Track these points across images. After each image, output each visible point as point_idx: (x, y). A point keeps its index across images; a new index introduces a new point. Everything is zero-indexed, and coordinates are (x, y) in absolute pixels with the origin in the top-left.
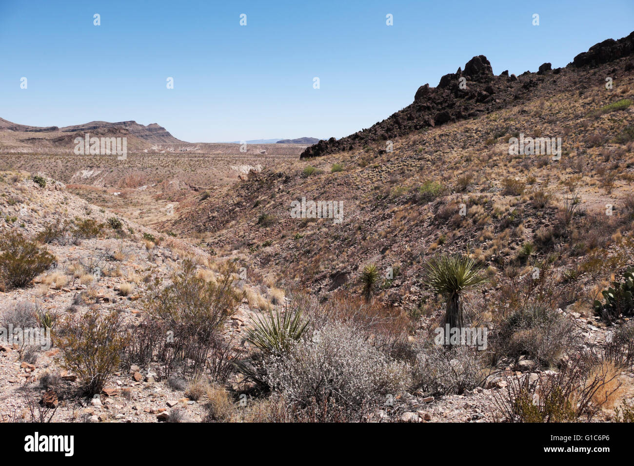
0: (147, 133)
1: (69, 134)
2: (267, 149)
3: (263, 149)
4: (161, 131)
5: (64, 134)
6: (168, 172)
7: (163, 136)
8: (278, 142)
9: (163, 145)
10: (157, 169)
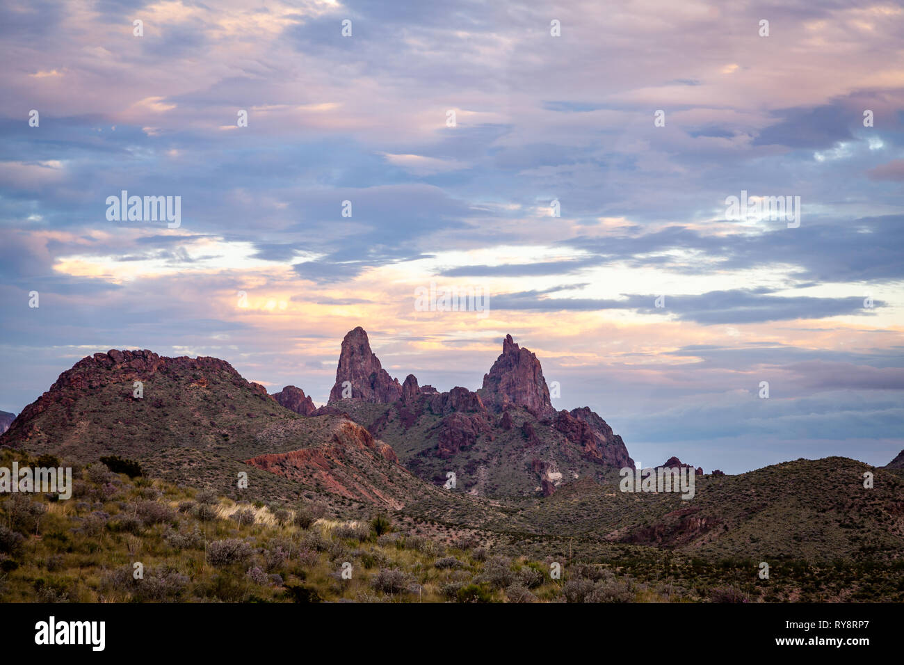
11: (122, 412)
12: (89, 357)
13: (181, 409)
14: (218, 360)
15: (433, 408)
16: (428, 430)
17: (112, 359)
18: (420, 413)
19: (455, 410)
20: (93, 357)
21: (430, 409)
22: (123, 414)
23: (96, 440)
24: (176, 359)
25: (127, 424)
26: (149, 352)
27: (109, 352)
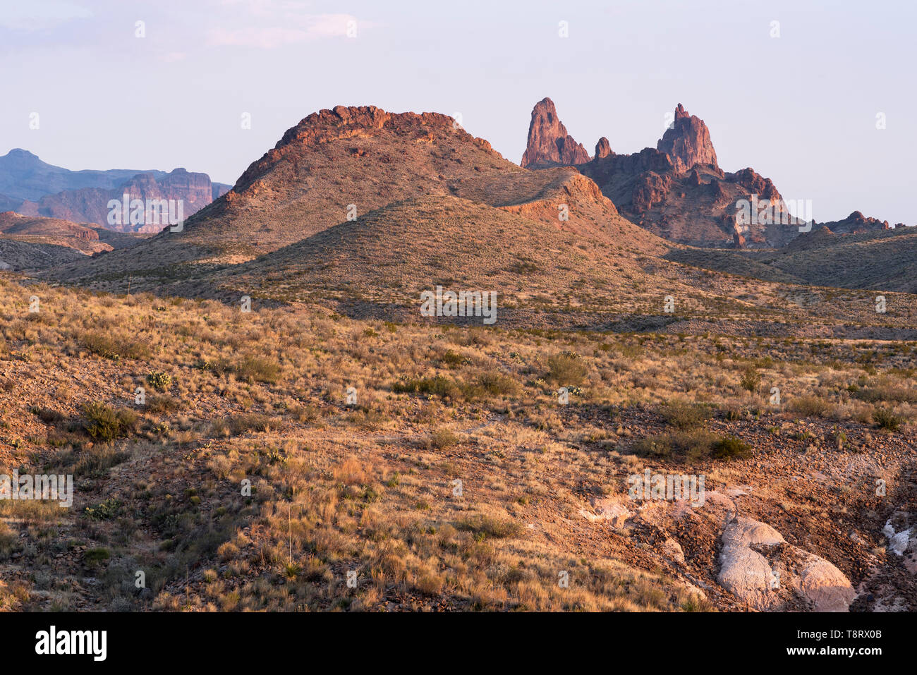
11: (349, 168)
12: (315, 114)
13: (409, 165)
14: (442, 115)
15: (624, 167)
16: (621, 188)
17: (338, 115)
18: (612, 172)
19: (645, 170)
20: (318, 113)
21: (622, 169)
22: (352, 169)
23: (325, 196)
24: (402, 115)
25: (355, 179)
26: (375, 108)
27: (335, 109)
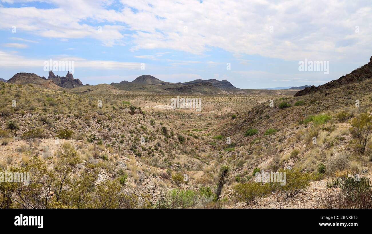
0: (221, 85)
1: (185, 86)
2: (282, 92)
3: (280, 92)
4: (228, 84)
5: (183, 86)
6: (225, 104)
7: (229, 86)
8: (290, 88)
9: (228, 91)
10: (220, 103)
